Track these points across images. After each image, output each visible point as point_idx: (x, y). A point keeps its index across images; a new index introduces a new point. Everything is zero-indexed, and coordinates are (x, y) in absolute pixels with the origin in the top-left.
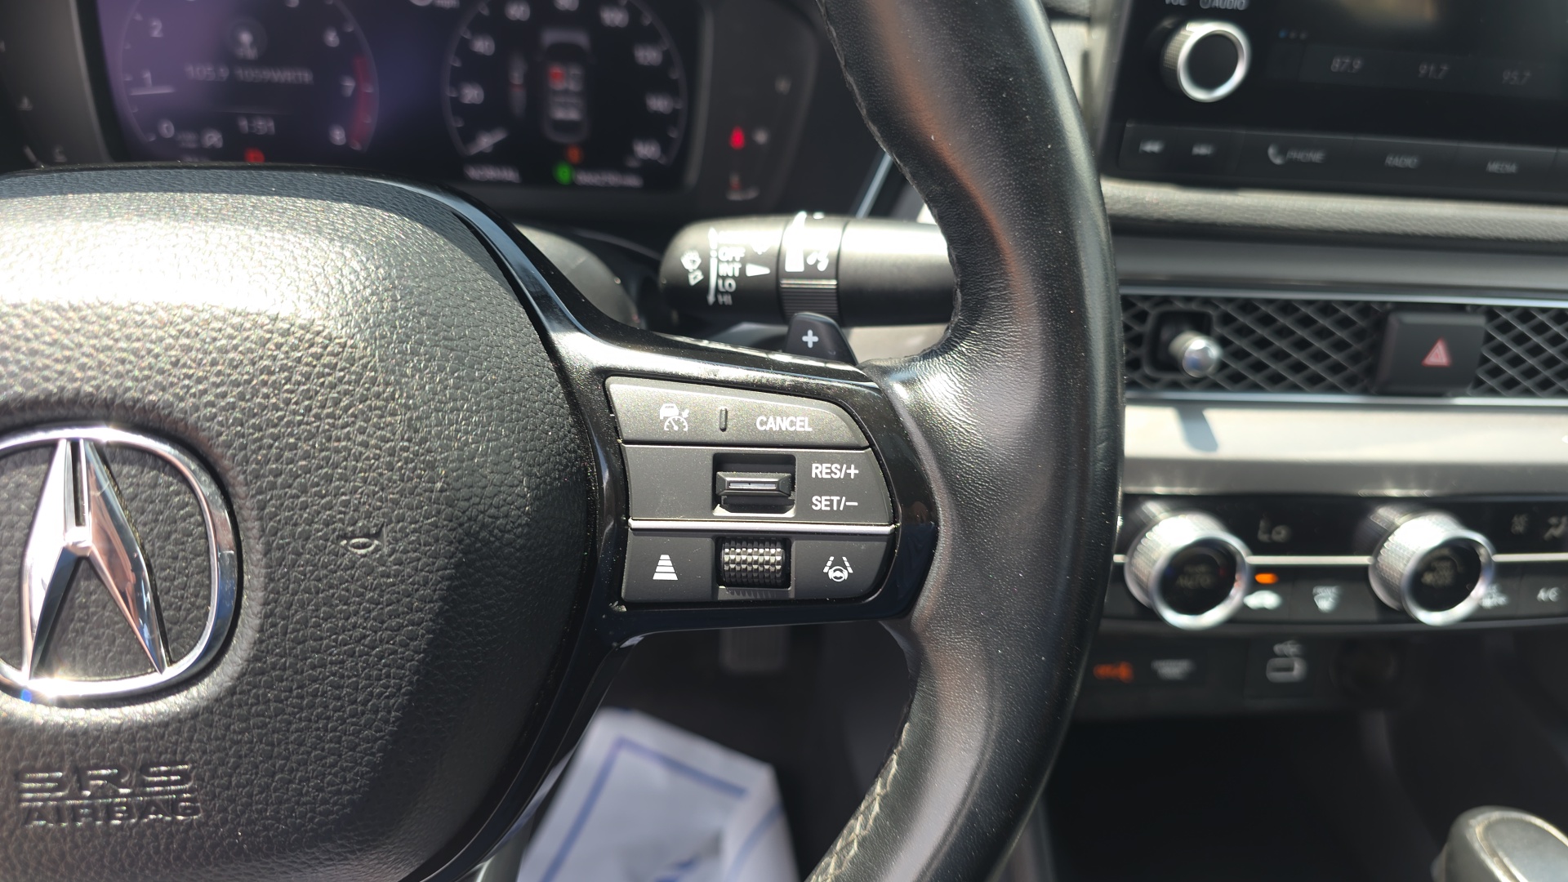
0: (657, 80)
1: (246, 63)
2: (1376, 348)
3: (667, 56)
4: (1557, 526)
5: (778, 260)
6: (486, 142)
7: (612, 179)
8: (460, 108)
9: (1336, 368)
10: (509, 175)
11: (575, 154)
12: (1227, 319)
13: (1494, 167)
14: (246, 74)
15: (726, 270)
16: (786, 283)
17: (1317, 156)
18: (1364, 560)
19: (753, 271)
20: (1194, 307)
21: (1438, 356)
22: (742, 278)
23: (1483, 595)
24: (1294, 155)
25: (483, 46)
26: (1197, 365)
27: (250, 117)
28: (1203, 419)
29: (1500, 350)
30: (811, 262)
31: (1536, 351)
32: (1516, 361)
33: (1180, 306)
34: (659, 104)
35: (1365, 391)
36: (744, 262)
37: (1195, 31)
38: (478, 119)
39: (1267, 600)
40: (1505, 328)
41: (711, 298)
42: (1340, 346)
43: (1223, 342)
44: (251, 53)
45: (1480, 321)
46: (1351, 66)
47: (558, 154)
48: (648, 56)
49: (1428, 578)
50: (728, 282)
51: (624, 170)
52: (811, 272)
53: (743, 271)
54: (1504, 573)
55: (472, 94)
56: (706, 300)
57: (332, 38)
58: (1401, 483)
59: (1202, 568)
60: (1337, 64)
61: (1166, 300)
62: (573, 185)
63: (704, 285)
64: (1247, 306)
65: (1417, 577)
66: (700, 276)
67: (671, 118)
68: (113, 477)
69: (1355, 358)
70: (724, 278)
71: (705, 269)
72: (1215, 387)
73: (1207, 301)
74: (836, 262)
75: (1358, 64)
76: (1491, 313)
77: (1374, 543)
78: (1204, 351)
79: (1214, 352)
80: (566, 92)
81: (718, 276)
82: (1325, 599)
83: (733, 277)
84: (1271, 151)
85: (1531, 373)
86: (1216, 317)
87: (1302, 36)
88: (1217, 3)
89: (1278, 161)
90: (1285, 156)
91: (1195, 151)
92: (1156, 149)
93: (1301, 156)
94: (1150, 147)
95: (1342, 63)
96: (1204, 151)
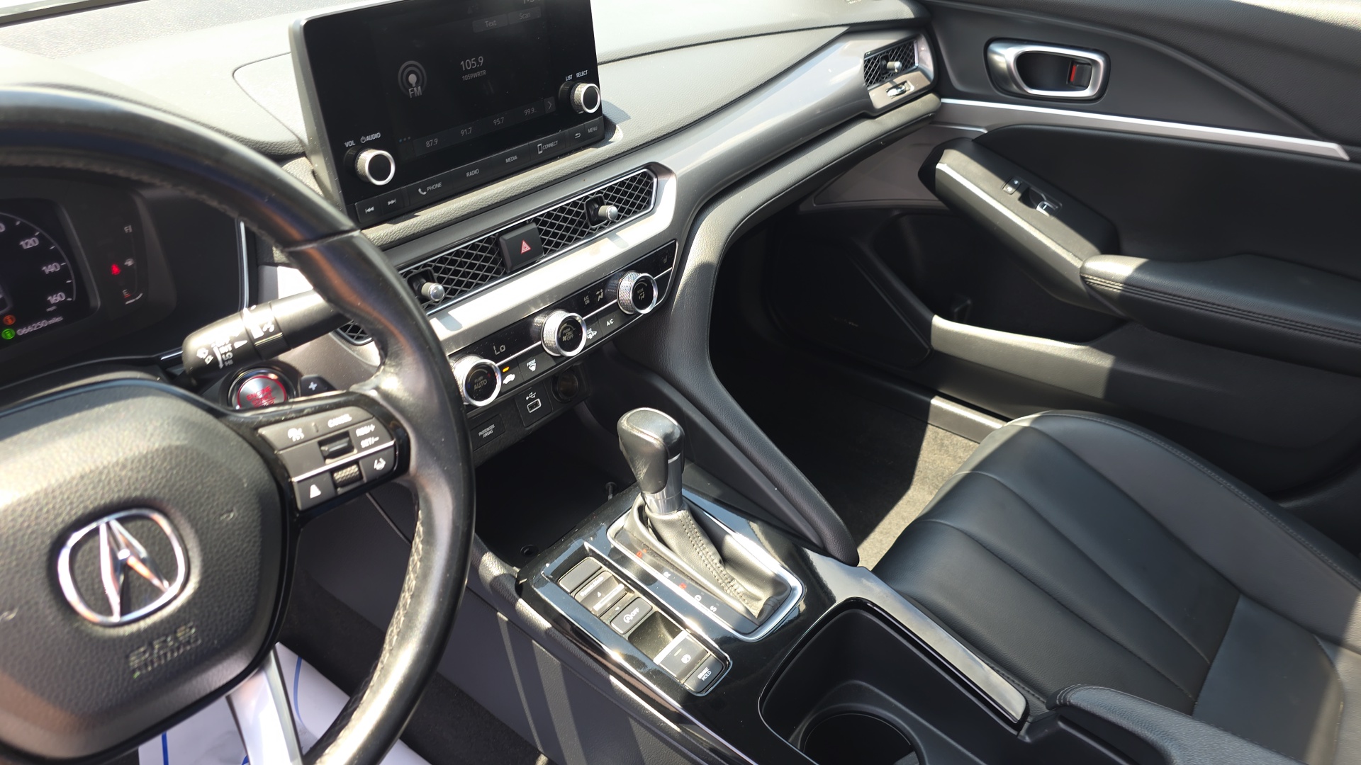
0: (41, 254)
2: (500, 254)
3: (40, 237)
4: (600, 294)
5: (248, 335)
7: (43, 324)
9: (489, 270)
11: (10, 320)
12: (437, 269)
13: (508, 160)
15: (224, 350)
16: (257, 343)
17: (439, 185)
18: (539, 343)
19: (238, 345)
20: (421, 271)
21: (525, 248)
22: (234, 350)
23: (588, 335)
24: (428, 188)
26: (436, 296)
28: (449, 315)
29: (547, 233)
30: (265, 329)
31: (560, 227)
32: (555, 235)
33: (416, 272)
34: (51, 268)
35: (505, 274)
36: (232, 343)
37: (366, 157)
39: (511, 378)
40: (544, 223)
41: (221, 365)
42: (486, 260)
43: (440, 281)
45: (534, 226)
46: (434, 142)
48: (30, 243)
49: (564, 338)
50: (227, 355)
51: (49, 316)
52: (267, 334)
53: (233, 346)
54: (589, 323)
56: (219, 367)
58: (536, 306)
59: (481, 378)
62: (17, 338)
63: (215, 362)
64: (442, 260)
65: (560, 340)
66: (211, 358)
67: (64, 273)
69: (495, 262)
70: (225, 354)
71: (212, 353)
72: (446, 300)
73: (425, 265)
74: (277, 324)
75: (436, 141)
76: (536, 220)
77: (539, 336)
78: (436, 288)
79: (440, 287)
81: (222, 355)
82: (532, 365)
83: (229, 352)
84: (420, 190)
85: (562, 237)
86: (433, 271)
87: (409, 138)
88: (368, 138)
89: (425, 193)
90: (426, 191)
91: (389, 203)
92: (373, 209)
93: (433, 187)
94: (369, 210)
95: (430, 142)
96: (393, 202)
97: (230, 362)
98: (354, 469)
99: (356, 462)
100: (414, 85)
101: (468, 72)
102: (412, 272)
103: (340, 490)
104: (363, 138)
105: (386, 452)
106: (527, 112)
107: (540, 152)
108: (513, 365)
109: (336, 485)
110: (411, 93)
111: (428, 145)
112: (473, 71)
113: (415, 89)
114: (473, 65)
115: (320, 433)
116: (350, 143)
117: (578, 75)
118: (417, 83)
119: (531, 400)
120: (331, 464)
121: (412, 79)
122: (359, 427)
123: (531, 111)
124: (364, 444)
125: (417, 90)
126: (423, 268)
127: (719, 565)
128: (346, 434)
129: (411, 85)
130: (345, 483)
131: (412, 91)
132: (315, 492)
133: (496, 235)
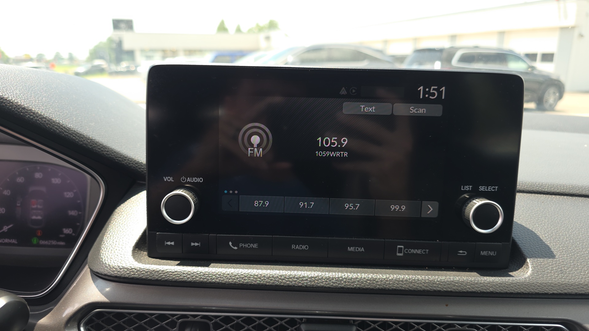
6: (5, 228)
7: (54, 243)
10: (14, 241)
11: (39, 233)
13: (351, 250)
17: (255, 246)
24: (241, 245)
25: (6, 192)
33: (191, 319)
34: (73, 213)
46: (264, 204)
47: (32, 233)
48: (68, 194)
51: (59, 239)
55: (1, 210)
75: (267, 203)
80: (37, 209)
84: (230, 243)
86: (211, 326)
87: (236, 192)
88: (189, 180)
89: (236, 248)
90: (238, 246)
91: (192, 244)
92: (173, 243)
93: (246, 245)
94: (169, 243)
95: (259, 203)
96: (196, 244)
100: (255, 146)
101: (323, 149)
102: (188, 318)
104: (183, 179)
106: (393, 207)
107: (398, 254)
110: (249, 152)
111: (256, 203)
112: (330, 149)
113: (256, 149)
114: (334, 144)
116: (169, 179)
117: (482, 188)
118: (259, 146)
121: (255, 139)
123: (400, 208)
125: (258, 152)
126: (201, 318)
129: (252, 145)
131: (251, 150)
133: (301, 319)
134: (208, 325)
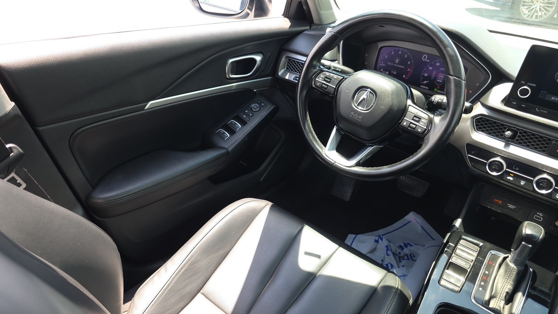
1: (396, 64)
2: (549, 147)
5: (443, 100)
6: (425, 82)
8: (423, 76)
10: (427, 88)
11: (438, 87)
14: (395, 65)
15: (437, 100)
17: (546, 112)
19: (439, 101)
20: (515, 129)
22: (438, 101)
24: (541, 110)
25: (430, 68)
26: (507, 136)
27: (393, 71)
33: (513, 128)
35: (546, 154)
36: (439, 99)
38: (425, 78)
42: (543, 144)
43: (513, 134)
44: (397, 62)
46: (555, 99)
47: (436, 87)
49: (541, 184)
52: (445, 102)
55: (426, 75)
56: (433, 104)
57: (409, 63)
58: (542, 167)
59: (497, 166)
60: (552, 98)
61: (510, 127)
63: (434, 101)
68: (369, 94)
69: (545, 147)
72: (516, 143)
73: (518, 129)
75: (557, 99)
77: (535, 177)
78: (508, 133)
80: (441, 77)
82: (522, 183)
84: (537, 109)
86: (519, 133)
87: (546, 92)
88: (530, 84)
89: (538, 111)
90: (539, 110)
91: (522, 105)
92: (515, 103)
93: (543, 111)
94: (514, 103)
95: (554, 98)
96: (524, 106)
97: (435, 104)
98: (415, 126)
99: (416, 125)
103: (409, 128)
104: (529, 83)
105: (423, 129)
108: (515, 176)
109: (409, 126)
115: (416, 114)
116: (523, 82)
119: (538, 215)
120: (412, 121)
122: (423, 119)
124: (421, 123)
127: (505, 292)
128: (421, 119)
130: (411, 127)
132: (405, 124)
133: (553, 140)
134: (518, 132)
